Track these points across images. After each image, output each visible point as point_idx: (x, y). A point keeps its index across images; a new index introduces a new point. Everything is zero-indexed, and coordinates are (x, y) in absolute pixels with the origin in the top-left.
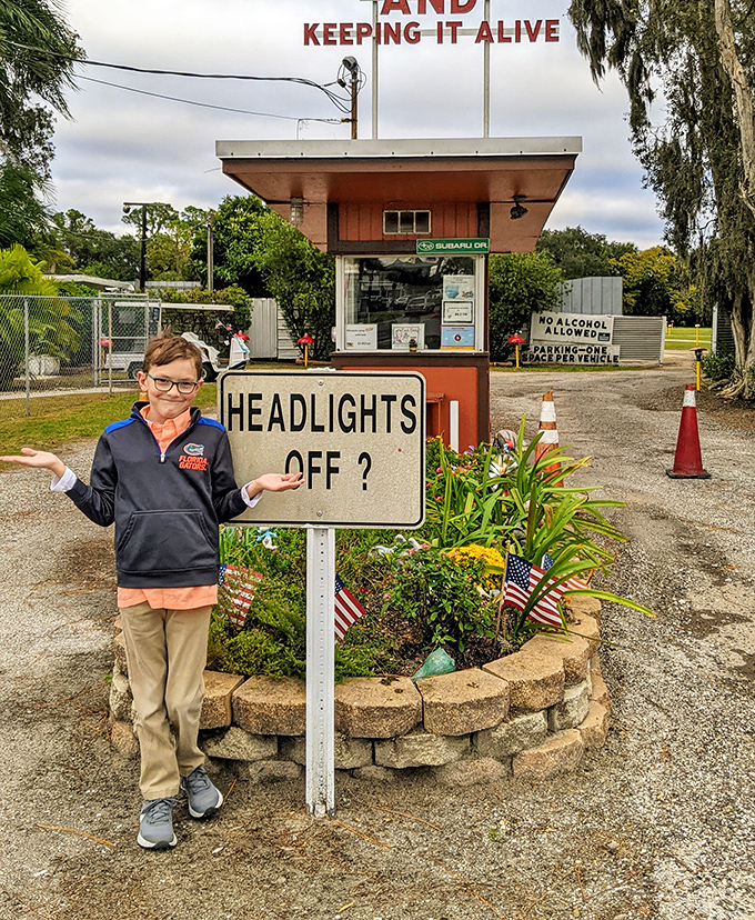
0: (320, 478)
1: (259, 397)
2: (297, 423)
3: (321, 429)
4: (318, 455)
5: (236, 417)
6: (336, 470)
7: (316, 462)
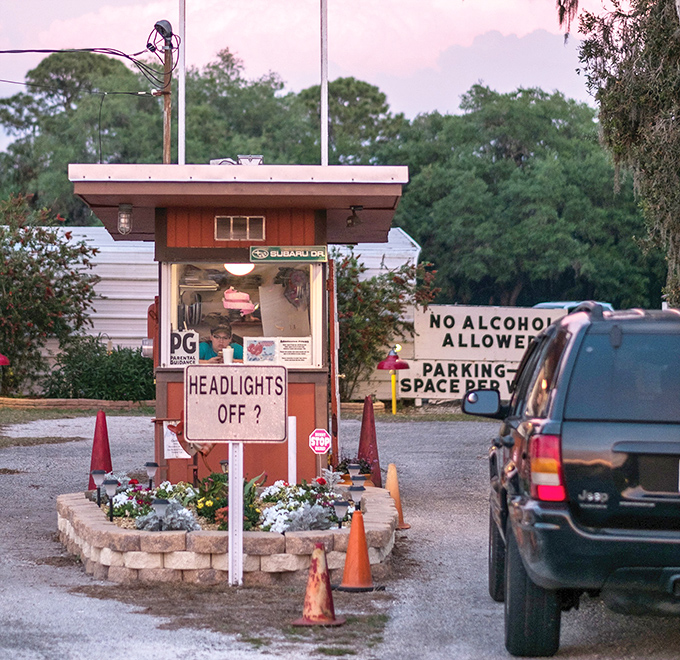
0: (235, 418)
1: (205, 377)
2: (224, 390)
3: (236, 393)
4: (235, 406)
5: (194, 387)
6: (243, 414)
7: (233, 410)
